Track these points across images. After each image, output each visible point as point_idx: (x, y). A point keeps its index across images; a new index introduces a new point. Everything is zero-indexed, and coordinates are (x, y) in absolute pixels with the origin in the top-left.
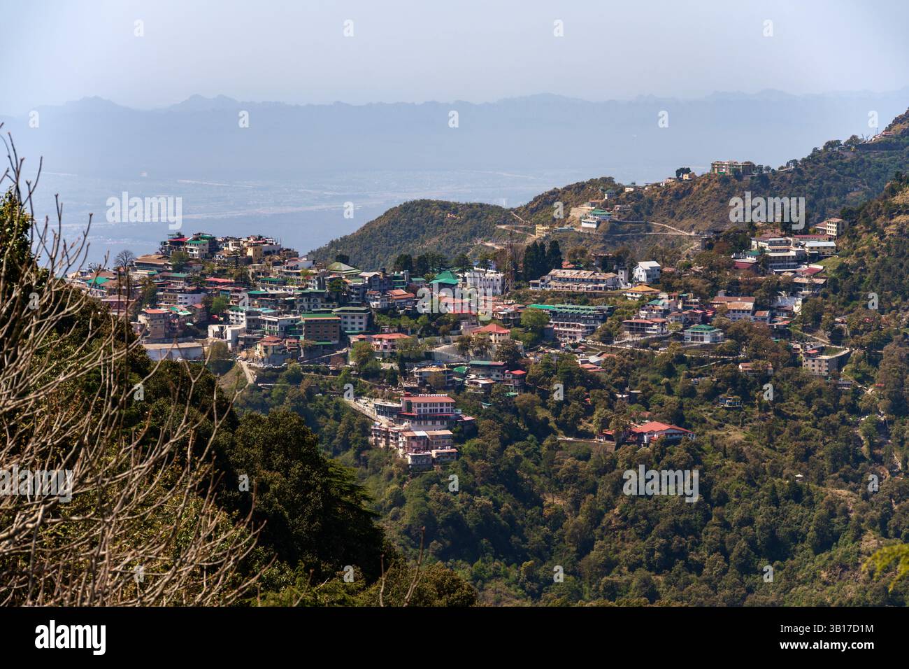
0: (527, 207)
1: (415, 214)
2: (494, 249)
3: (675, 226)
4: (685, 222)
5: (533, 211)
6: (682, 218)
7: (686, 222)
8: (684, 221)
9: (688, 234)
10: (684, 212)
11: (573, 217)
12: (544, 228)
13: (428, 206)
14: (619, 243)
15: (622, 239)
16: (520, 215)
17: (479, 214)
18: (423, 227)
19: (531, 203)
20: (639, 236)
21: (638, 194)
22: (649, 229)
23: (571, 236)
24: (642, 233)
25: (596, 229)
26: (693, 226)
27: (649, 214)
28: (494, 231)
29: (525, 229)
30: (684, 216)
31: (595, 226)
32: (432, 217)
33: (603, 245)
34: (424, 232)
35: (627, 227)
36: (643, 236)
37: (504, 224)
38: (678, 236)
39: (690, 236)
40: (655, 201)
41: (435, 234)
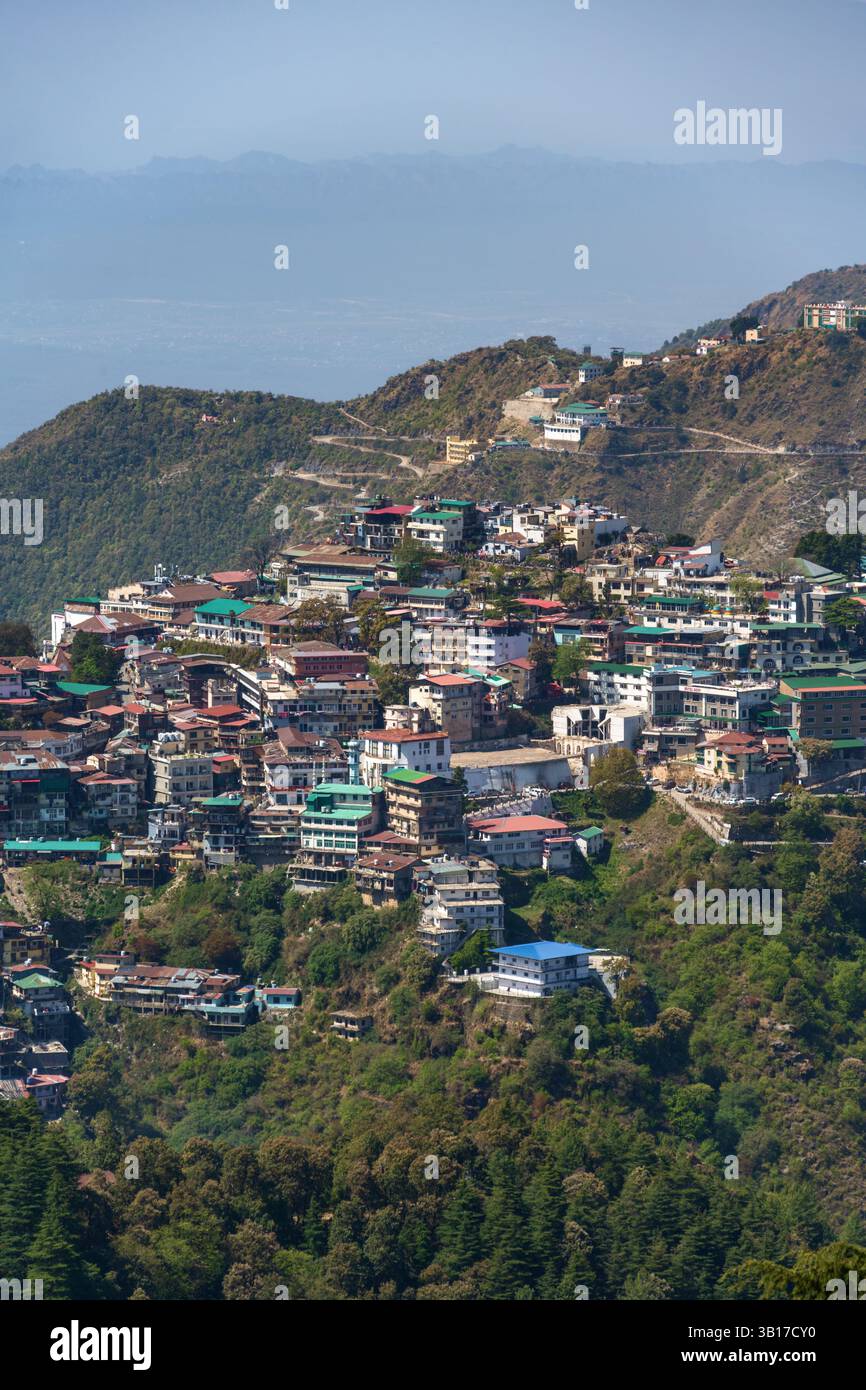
0: (373, 399)
1: (129, 416)
2: (316, 485)
3: (739, 434)
4: (761, 427)
5: (393, 406)
6: (752, 419)
7: (763, 427)
8: (756, 423)
9: (771, 452)
10: (755, 407)
11: (512, 419)
12: (468, 443)
13: (155, 399)
14: (629, 472)
15: (634, 463)
16: (362, 414)
17: (271, 414)
18: (152, 443)
19: (381, 390)
20: (666, 457)
21: (650, 373)
22: (685, 440)
23: (526, 459)
24: (672, 450)
25: (581, 443)
26: (780, 435)
27: (682, 410)
28: (310, 448)
29: (377, 444)
30: (756, 413)
31: (576, 437)
32: (169, 421)
33: (599, 476)
34: (154, 452)
35: (641, 438)
36: (674, 457)
37: (327, 433)
38: (750, 456)
39: (778, 456)
40: (691, 385)
41: (180, 456)
